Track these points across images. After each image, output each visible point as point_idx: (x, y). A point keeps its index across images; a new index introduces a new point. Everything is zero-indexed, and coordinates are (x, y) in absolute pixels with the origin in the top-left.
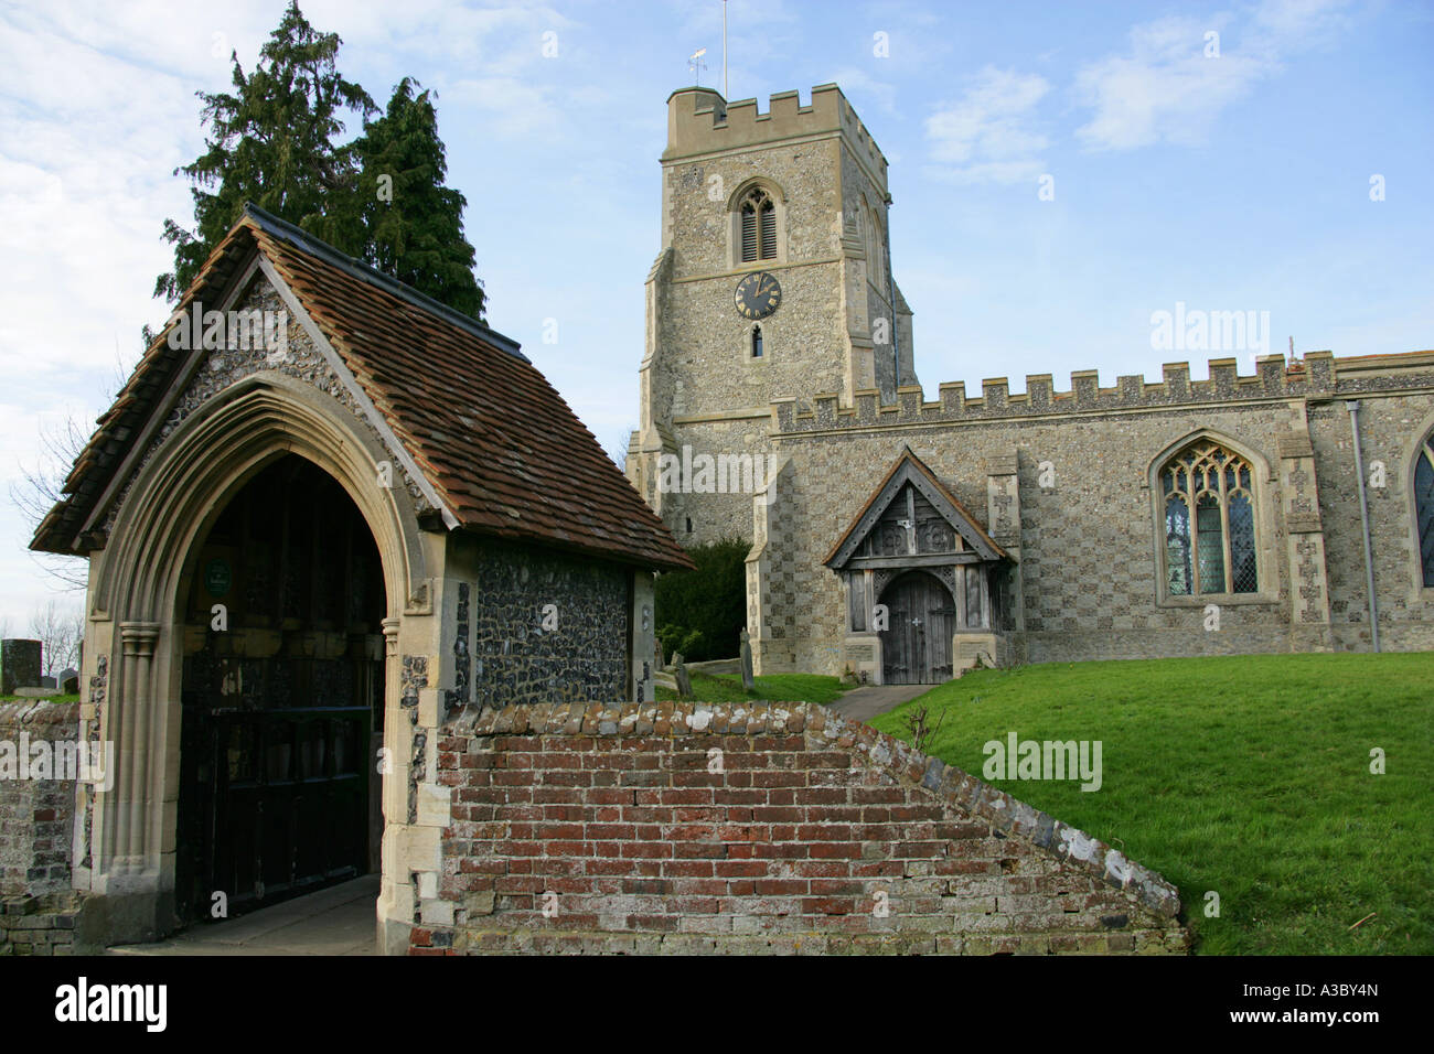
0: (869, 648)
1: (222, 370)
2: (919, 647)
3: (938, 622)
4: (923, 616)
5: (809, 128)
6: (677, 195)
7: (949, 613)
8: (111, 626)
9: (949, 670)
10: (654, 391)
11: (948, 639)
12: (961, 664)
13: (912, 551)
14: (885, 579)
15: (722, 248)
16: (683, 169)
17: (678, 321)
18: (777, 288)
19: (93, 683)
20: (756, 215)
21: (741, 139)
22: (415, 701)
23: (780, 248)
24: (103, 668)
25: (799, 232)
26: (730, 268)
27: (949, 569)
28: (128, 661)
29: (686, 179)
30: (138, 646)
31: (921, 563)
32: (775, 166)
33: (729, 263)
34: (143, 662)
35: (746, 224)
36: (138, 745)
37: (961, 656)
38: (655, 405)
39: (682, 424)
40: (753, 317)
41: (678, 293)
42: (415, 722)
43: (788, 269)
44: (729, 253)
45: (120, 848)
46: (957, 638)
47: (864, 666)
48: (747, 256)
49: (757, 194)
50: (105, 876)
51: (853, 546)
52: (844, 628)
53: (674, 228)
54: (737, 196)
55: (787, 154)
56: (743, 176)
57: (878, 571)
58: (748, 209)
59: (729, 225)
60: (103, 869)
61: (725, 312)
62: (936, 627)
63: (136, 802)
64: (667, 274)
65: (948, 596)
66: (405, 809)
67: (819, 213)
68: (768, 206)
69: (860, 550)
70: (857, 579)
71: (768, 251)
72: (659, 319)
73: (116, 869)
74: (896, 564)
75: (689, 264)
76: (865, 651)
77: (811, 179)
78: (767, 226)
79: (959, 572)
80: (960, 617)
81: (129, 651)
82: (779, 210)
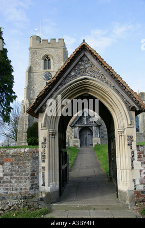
0: (78, 141)
1: (74, 75)
2: (86, 140)
3: (90, 136)
4: (87, 135)
5: (58, 46)
6: (32, 56)
7: (92, 134)
8: (47, 130)
9: (92, 145)
10: (27, 93)
11: (92, 139)
12: (94, 144)
13: (85, 123)
14: (80, 128)
15: (40, 67)
16: (33, 51)
17: (32, 80)
18: (51, 75)
19: (42, 143)
20: (47, 61)
21: (45, 46)
22: (131, 144)
23: (52, 67)
24: (45, 140)
25: (55, 65)
26: (42, 71)
27: (92, 127)
28: (51, 138)
29: (34, 53)
30: (52, 135)
31: (87, 125)
32: (51, 52)
33: (42, 69)
34: (53, 138)
35: (45, 63)
36: (53, 157)
37: (94, 142)
38: (27, 95)
39: (32, 99)
40: (46, 80)
41: (32, 74)
42: (131, 149)
43: (53, 72)
44: (42, 68)
45: (51, 181)
46: (94, 139)
47: (77, 144)
48: (45, 68)
49: (47, 57)
50: (49, 188)
51: (75, 122)
52: (73, 137)
53: (32, 62)
54: (44, 57)
55: (53, 50)
56: (45, 53)
57: (79, 127)
58: (46, 60)
59: (42, 62)
60: (49, 186)
61: (41, 79)
62: (89, 137)
63: (53, 170)
64: (30, 71)
65: (92, 132)
66: (131, 166)
67: (59, 62)
68: (49, 60)
69: (76, 123)
70: (75, 128)
71: (49, 68)
72: (28, 79)
73: (51, 186)
74: (82, 126)
75: (34, 69)
76: (77, 141)
77: (58, 55)
78: (49, 63)
79: (94, 127)
80: (94, 135)
81: (51, 136)
82: (51, 60)
